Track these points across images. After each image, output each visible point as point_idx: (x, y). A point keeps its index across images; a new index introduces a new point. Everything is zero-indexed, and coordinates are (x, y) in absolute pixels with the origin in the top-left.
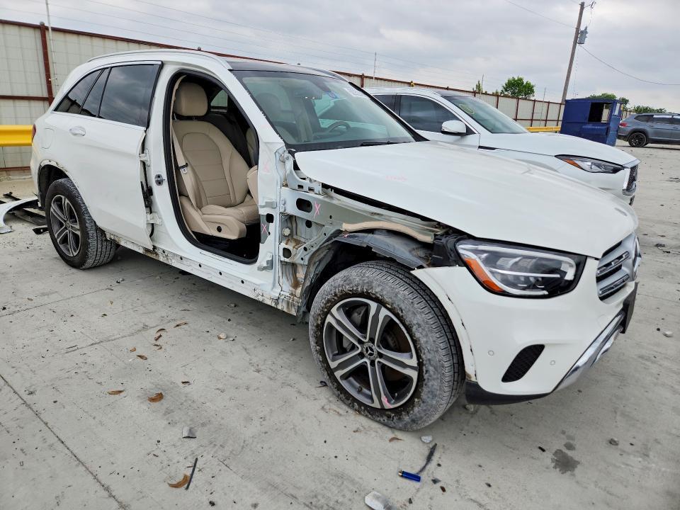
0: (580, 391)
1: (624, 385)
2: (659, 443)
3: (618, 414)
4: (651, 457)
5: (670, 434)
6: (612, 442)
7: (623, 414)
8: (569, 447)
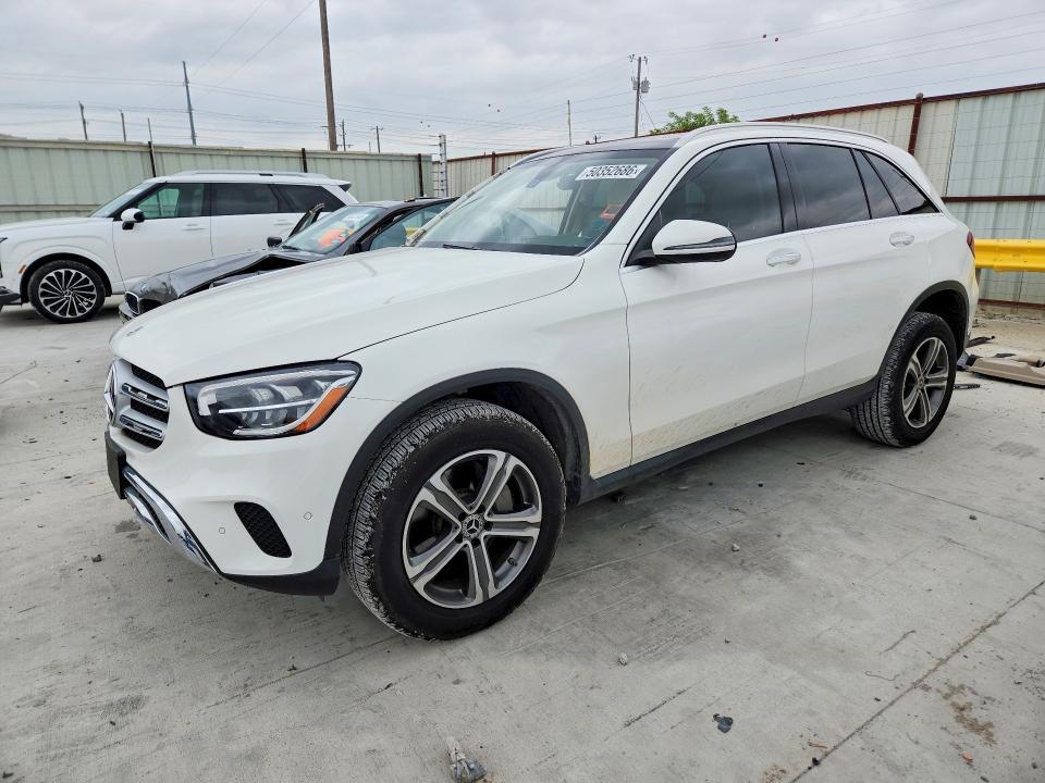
0: (170, 580)
1: (127, 626)
2: (54, 587)
3: (110, 587)
4: (57, 573)
5: (45, 604)
6: (98, 559)
7: (106, 590)
8: (132, 536)
